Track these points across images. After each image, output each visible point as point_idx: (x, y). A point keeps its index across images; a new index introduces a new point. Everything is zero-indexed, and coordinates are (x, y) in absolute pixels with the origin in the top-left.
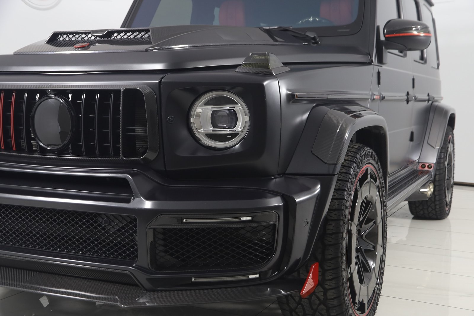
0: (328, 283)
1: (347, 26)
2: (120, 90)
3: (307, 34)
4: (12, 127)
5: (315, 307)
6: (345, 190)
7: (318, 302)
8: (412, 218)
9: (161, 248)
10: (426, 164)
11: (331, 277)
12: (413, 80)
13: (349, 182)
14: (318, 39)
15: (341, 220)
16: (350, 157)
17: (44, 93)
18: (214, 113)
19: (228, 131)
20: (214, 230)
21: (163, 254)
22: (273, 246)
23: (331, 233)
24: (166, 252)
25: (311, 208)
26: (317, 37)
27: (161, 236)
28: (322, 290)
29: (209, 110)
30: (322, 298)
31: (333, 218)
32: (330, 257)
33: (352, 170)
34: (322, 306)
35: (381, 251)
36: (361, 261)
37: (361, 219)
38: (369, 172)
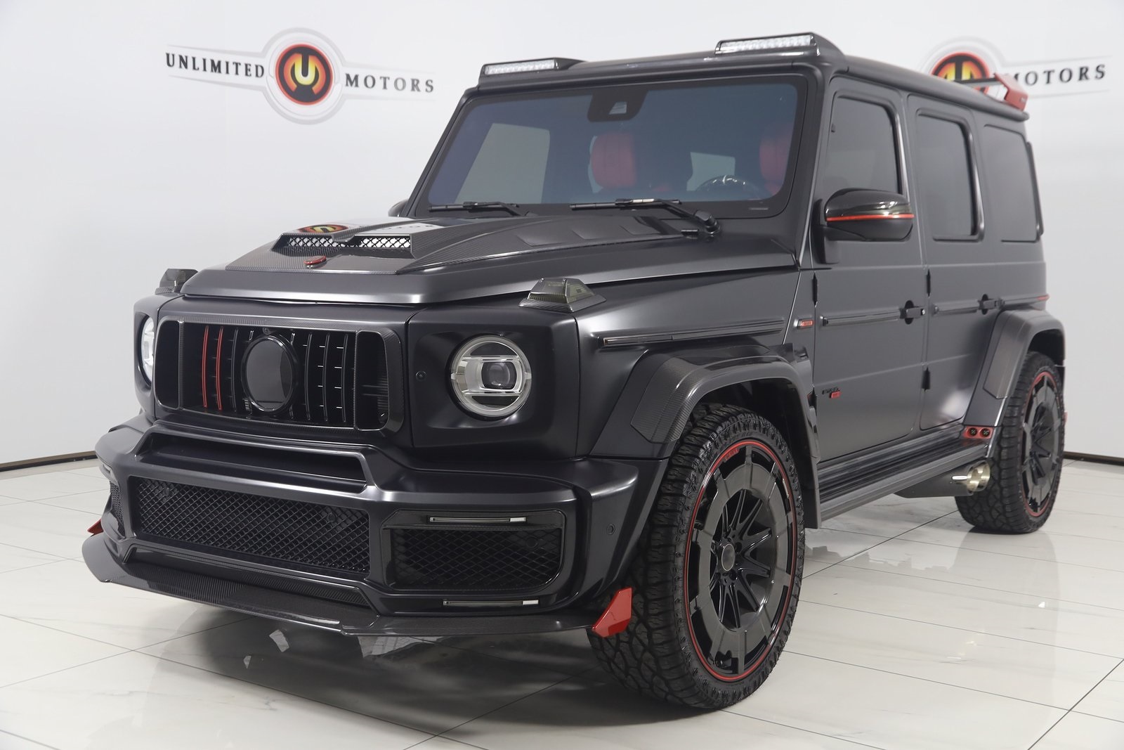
0: (653, 620)
1: (765, 202)
2: (354, 333)
3: (697, 215)
4: (218, 377)
5: (638, 656)
6: (686, 482)
7: (641, 648)
8: (969, 530)
9: (403, 557)
10: (977, 428)
11: (656, 611)
12: (928, 277)
13: (693, 469)
14: (716, 223)
15: (675, 526)
17: (259, 331)
18: (486, 366)
19: (503, 392)
20: (474, 534)
21: (403, 566)
22: (558, 560)
23: (658, 544)
24: (408, 562)
25: (623, 508)
26: (713, 220)
27: (401, 540)
28: (645, 630)
29: (479, 362)
30: (646, 641)
31: (661, 523)
32: (655, 581)
33: (702, 450)
34: (647, 655)
35: (787, 580)
36: (739, 592)
37: (740, 526)
38: (748, 452)
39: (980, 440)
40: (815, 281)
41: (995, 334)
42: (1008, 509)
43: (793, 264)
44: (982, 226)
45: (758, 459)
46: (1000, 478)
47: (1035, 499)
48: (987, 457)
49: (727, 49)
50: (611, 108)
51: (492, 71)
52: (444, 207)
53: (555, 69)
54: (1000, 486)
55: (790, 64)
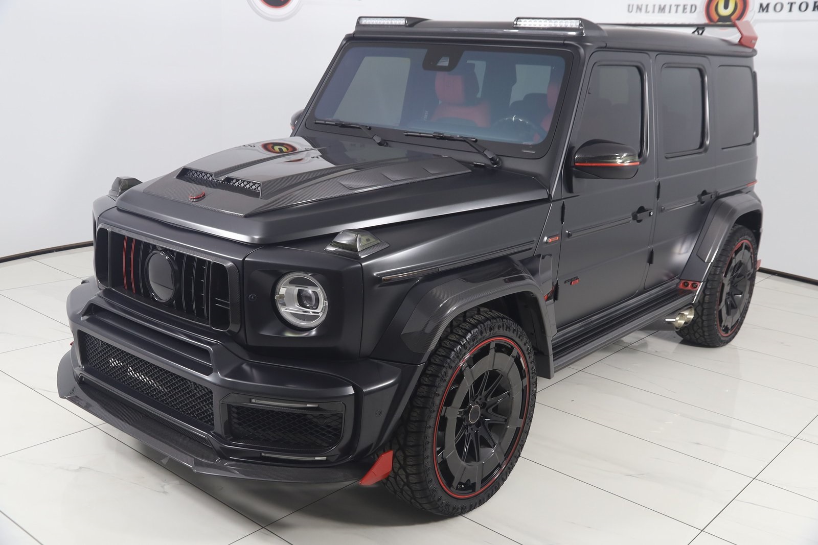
0: (409, 468)
2: (210, 262)
3: (485, 153)
5: (401, 487)
6: (438, 377)
7: (402, 483)
9: (235, 420)
10: (689, 282)
11: (411, 463)
12: (659, 187)
13: (444, 367)
14: (498, 160)
15: (427, 408)
16: (457, 337)
18: (300, 292)
19: (311, 312)
21: (237, 426)
23: (414, 420)
24: (240, 424)
25: (389, 397)
26: (496, 157)
27: (235, 410)
28: (404, 473)
29: (295, 290)
30: (405, 480)
31: (418, 405)
32: (411, 444)
33: (453, 353)
34: (406, 488)
35: (520, 423)
36: (481, 437)
37: (484, 393)
38: (493, 345)
39: (689, 290)
40: (563, 207)
41: (710, 216)
42: (706, 334)
43: (547, 197)
44: (708, 143)
45: (500, 348)
46: (702, 314)
47: (727, 325)
48: (693, 302)
49: (522, 23)
50: (438, 61)
51: (364, 22)
52: (324, 122)
53: (405, 26)
54: (702, 319)
55: (562, 42)
